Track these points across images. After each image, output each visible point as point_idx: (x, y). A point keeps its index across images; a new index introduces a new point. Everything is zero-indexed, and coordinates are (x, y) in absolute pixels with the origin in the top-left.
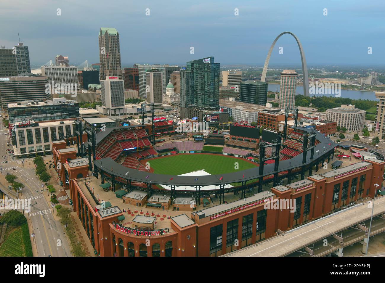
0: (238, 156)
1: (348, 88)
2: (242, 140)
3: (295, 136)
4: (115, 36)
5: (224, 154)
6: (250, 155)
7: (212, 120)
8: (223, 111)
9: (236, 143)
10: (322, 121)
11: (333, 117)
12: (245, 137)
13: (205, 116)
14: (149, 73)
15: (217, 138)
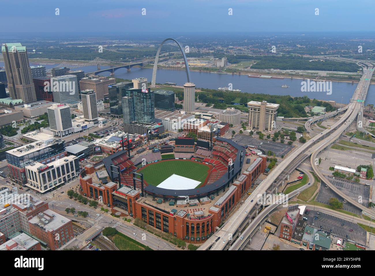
0: (185, 159)
1: (210, 71)
2: (184, 147)
3: (219, 143)
4: (24, 52)
5: (176, 158)
6: (193, 156)
7: (155, 133)
8: (160, 125)
9: (180, 149)
10: (221, 124)
11: (224, 118)
12: (186, 145)
13: (150, 131)
14: (86, 96)
15: (167, 148)
